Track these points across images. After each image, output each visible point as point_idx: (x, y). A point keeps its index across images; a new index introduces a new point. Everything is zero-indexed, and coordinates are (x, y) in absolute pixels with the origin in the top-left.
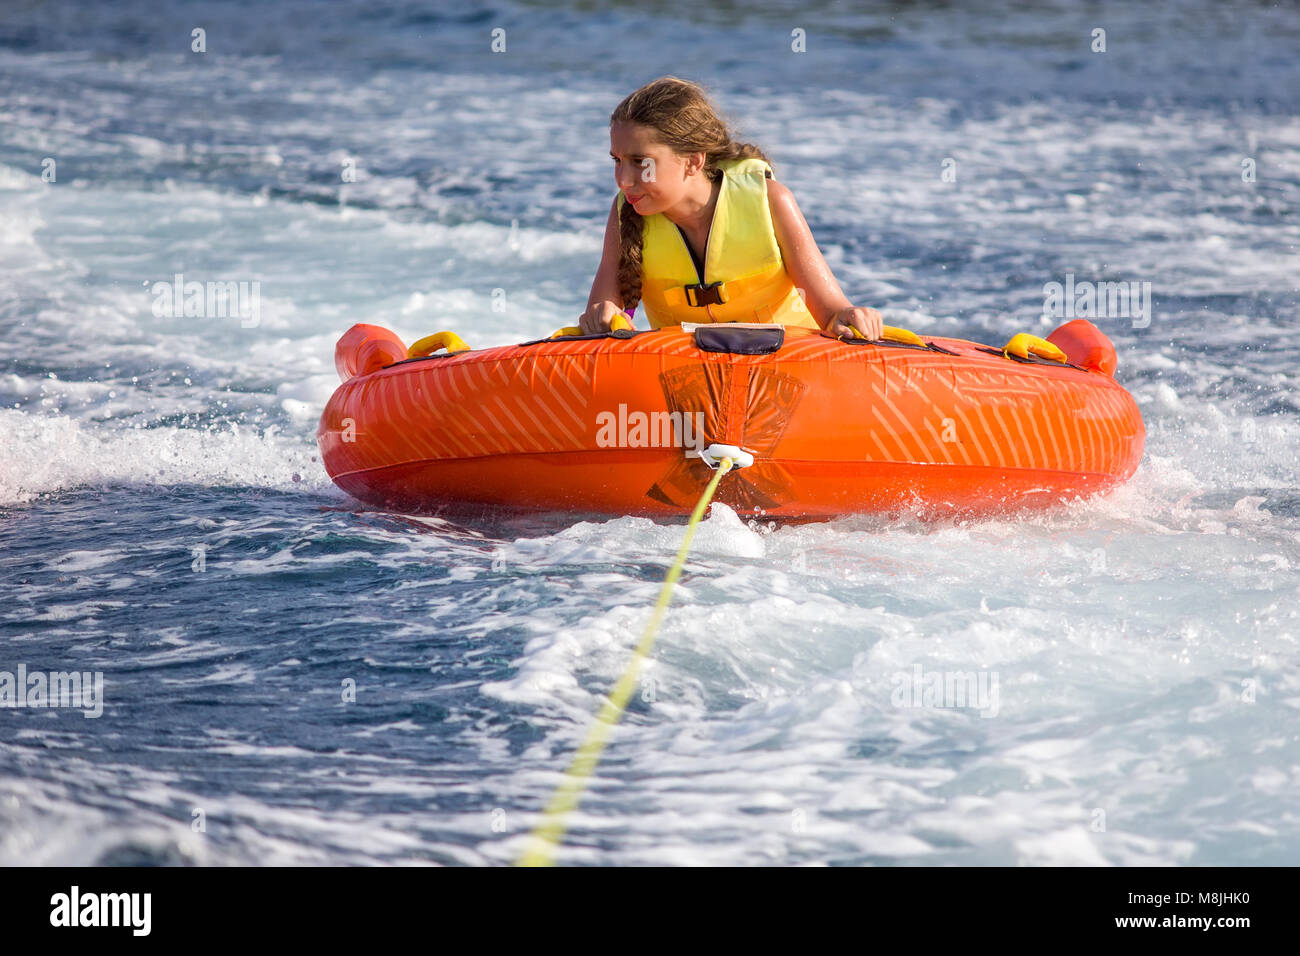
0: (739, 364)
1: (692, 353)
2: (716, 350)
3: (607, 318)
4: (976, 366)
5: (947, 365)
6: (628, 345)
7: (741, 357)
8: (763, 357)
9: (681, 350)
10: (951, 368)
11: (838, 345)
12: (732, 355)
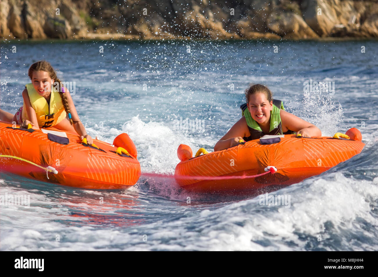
0: (58, 146)
1: (47, 140)
2: (53, 141)
3: (27, 124)
4: (111, 157)
5: (104, 156)
6: (32, 135)
7: (59, 144)
8: (64, 145)
9: (45, 139)
10: (105, 157)
11: (81, 146)
12: (57, 143)
